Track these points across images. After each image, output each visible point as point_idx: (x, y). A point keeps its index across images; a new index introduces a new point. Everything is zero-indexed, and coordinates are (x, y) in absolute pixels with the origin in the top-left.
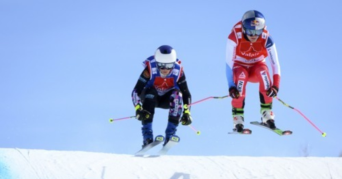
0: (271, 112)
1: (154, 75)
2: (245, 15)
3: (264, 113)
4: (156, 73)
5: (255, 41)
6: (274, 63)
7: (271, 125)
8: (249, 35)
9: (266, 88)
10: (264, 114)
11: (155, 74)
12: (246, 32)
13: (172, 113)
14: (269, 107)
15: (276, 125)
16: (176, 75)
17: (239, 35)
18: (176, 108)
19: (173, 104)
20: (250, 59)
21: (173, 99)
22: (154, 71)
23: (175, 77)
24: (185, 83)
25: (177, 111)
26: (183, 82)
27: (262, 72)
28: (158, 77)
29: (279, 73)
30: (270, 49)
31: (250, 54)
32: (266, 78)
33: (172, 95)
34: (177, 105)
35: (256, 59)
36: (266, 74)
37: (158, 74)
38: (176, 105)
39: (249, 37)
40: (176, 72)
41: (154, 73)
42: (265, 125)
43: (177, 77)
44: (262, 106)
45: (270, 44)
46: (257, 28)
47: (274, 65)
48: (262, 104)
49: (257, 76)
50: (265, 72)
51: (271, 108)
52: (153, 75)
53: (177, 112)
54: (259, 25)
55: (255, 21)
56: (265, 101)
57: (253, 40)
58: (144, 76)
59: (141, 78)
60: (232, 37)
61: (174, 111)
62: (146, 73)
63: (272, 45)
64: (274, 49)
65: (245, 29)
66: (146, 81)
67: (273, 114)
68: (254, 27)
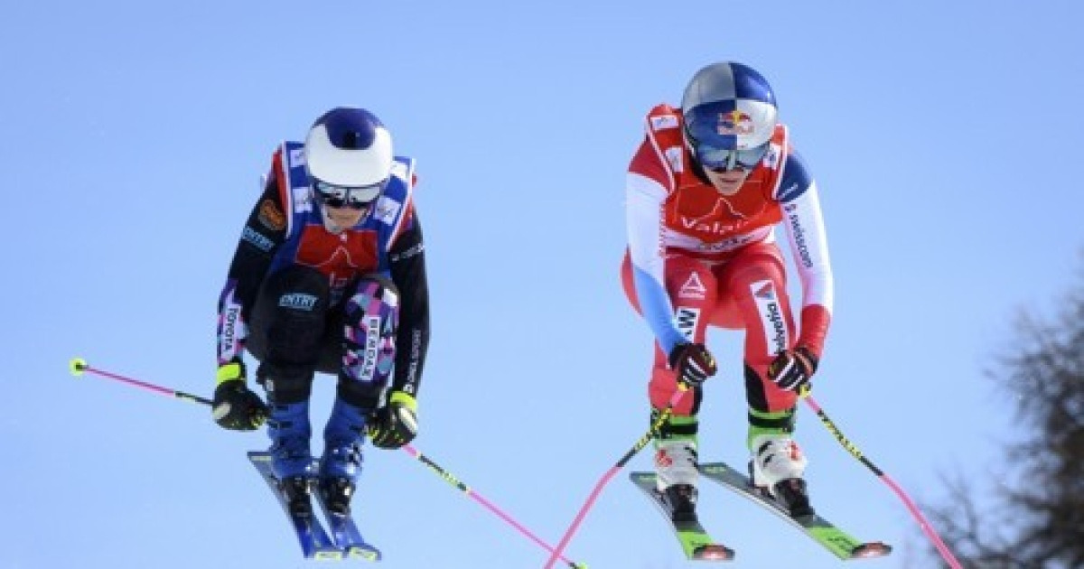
0: (794, 447)
1: (301, 218)
2: (697, 83)
3: (763, 448)
4: (309, 208)
5: (737, 188)
6: (810, 264)
7: (794, 499)
8: (709, 165)
9: (772, 349)
10: (765, 455)
11: (305, 213)
12: (697, 153)
13: (354, 369)
14: (785, 425)
15: (813, 503)
16: (388, 220)
17: (674, 157)
18: (368, 348)
19: (360, 331)
20: (715, 241)
21: (359, 313)
22: (299, 200)
23: (383, 230)
24: (419, 259)
25: (374, 360)
26: (410, 253)
27: (756, 287)
28: (317, 225)
29: (827, 301)
30: (794, 206)
31: (716, 225)
32: (774, 312)
33: (358, 298)
34: (375, 338)
35: (740, 238)
36: (774, 292)
37: (316, 215)
38: (369, 338)
39: (713, 176)
40: (390, 211)
41: (300, 209)
42: (765, 493)
43: (388, 229)
44: (754, 421)
45: (794, 187)
46: (746, 142)
47: (811, 270)
48: (754, 413)
49: (737, 299)
50: (768, 287)
51: (790, 430)
52: (296, 216)
53: (372, 368)
54: (751, 130)
55: (736, 114)
56: (770, 399)
57: (728, 186)
58: (264, 222)
59: (252, 233)
60: (646, 163)
61: (361, 358)
62: (269, 211)
63: (803, 187)
64: (809, 205)
65: (696, 142)
66: (271, 245)
67: (799, 454)
68: (734, 138)
